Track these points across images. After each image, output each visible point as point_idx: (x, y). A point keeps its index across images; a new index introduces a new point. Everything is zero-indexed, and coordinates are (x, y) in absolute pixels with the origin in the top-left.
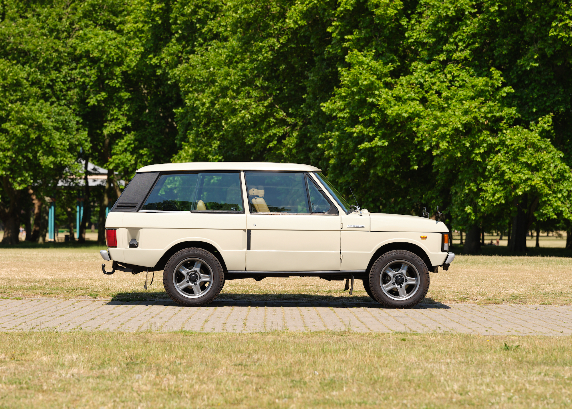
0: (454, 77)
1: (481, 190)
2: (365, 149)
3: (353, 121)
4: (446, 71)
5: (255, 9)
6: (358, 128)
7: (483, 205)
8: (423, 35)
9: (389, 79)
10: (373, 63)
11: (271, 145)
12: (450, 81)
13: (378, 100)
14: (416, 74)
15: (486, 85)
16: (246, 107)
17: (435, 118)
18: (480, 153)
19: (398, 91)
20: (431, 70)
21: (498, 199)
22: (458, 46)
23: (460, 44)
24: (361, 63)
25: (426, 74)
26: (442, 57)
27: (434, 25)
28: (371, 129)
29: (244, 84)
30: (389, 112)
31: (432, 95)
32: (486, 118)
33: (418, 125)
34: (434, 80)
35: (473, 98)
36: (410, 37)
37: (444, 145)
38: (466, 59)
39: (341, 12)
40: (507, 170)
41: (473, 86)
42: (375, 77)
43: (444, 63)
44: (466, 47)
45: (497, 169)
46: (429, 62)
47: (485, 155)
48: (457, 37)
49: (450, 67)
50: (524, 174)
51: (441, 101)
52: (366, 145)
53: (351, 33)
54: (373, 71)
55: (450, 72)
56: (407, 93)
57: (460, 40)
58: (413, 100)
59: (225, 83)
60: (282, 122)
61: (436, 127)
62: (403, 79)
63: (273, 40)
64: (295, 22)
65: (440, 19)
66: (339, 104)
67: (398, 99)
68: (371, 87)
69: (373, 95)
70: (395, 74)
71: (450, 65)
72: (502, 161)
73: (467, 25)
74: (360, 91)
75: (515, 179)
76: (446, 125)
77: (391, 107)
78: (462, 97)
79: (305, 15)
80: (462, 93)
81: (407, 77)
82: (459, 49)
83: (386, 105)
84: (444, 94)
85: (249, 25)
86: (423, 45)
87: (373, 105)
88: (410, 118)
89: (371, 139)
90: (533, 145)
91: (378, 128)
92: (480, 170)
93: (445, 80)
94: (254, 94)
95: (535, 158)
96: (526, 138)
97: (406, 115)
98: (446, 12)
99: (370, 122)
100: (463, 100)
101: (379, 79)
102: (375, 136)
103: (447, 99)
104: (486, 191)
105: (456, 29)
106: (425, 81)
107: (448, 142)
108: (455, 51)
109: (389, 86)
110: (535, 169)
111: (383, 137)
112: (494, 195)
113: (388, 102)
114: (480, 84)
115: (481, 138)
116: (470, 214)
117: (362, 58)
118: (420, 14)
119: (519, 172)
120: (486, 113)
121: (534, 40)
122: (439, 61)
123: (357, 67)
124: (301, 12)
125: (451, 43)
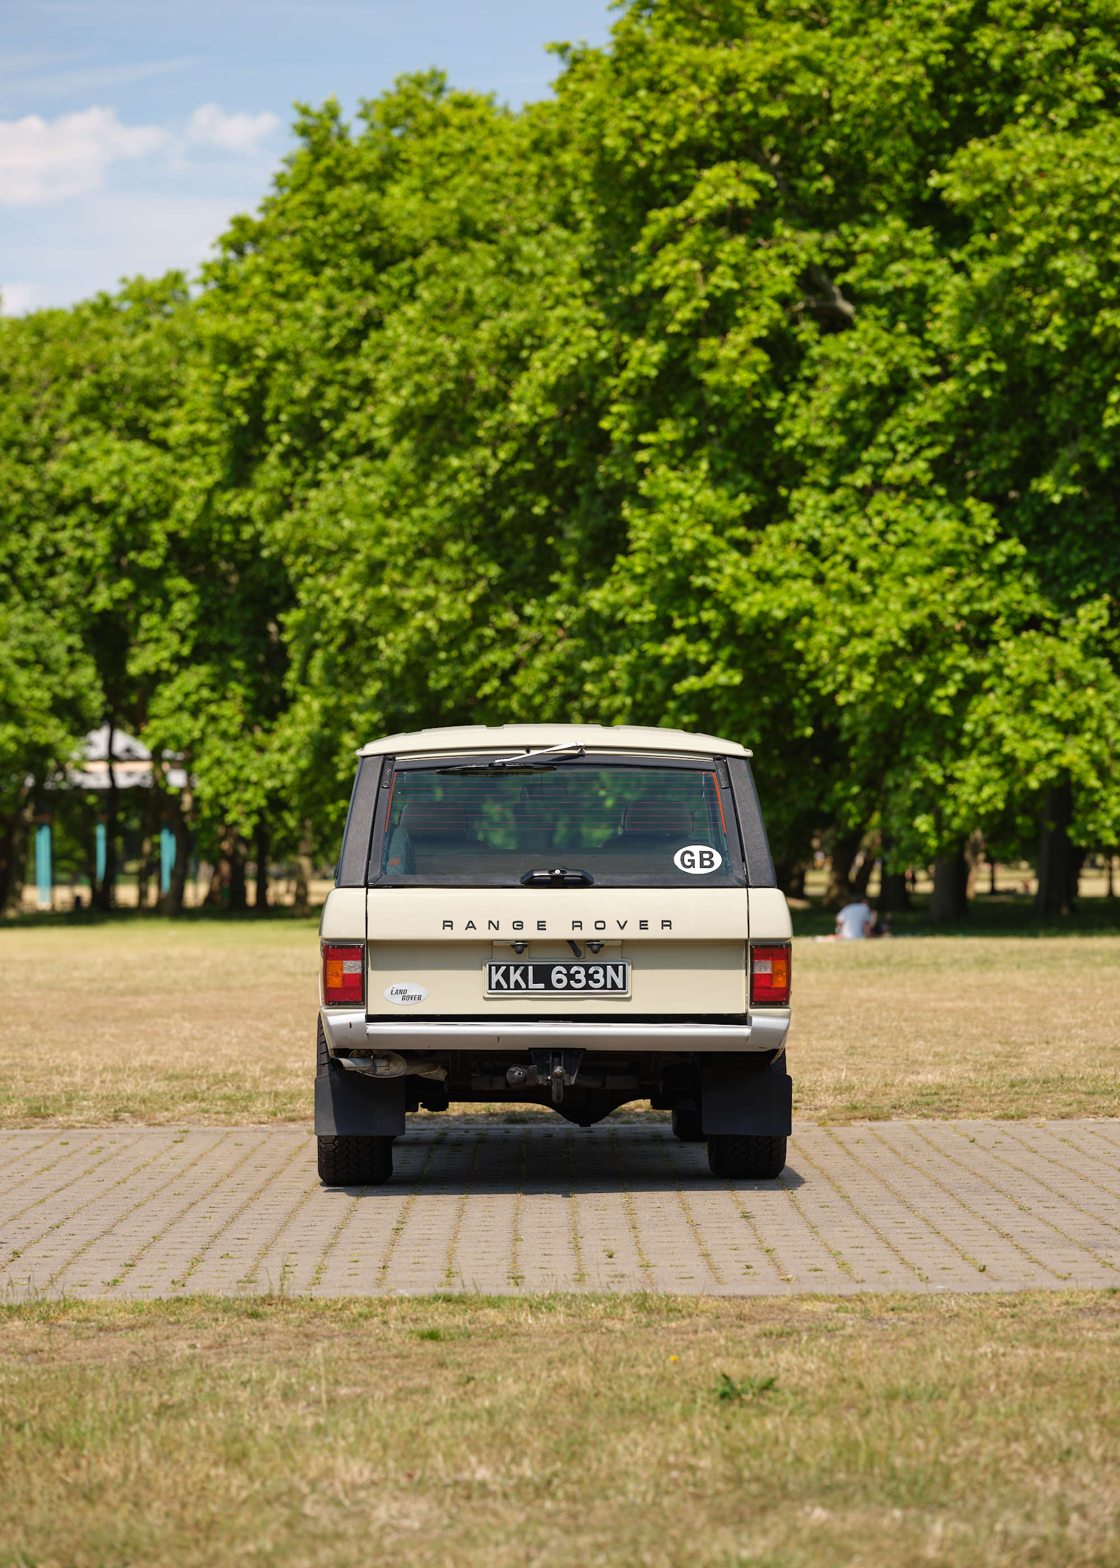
0: (888, 523)
1: (950, 779)
2: (691, 694)
3: (663, 629)
4: (870, 510)
5: (440, 383)
6: (672, 648)
7: (955, 814)
8: (816, 429)
9: (740, 532)
10: (707, 497)
11: (487, 689)
12: (882, 534)
13: (716, 581)
14: (801, 520)
15: (959, 538)
16: (427, 604)
17: (843, 621)
18: (947, 697)
19: (763, 557)
20: (837, 509)
21: (990, 799)
22: (895, 452)
23: (901, 447)
24: (677, 498)
25: (825, 517)
26: (861, 478)
27: (842, 405)
28: (704, 647)
29: (420, 554)
30: (741, 607)
31: (834, 566)
32: (960, 617)
33: (809, 634)
34: (843, 532)
35: (929, 571)
36: (787, 434)
37: (863, 681)
38: (914, 480)
39: (631, 382)
40: (1009, 733)
41: (933, 542)
42: (709, 528)
43: (865, 494)
44: (916, 454)
45: (989, 728)
46: (830, 490)
47: (961, 701)
48: (893, 430)
49: (879, 500)
50: (1046, 741)
51: (856, 579)
52: (691, 683)
53: (654, 429)
54: (706, 516)
55: (879, 513)
56: (782, 562)
57: (902, 439)
58: (796, 577)
59: (379, 553)
60: (507, 637)
61: (845, 641)
62: (774, 532)
63: (485, 452)
64: (532, 410)
65: (853, 392)
66: (631, 591)
67: (764, 576)
68: (702, 551)
69: (705, 570)
70: (757, 520)
71: (880, 496)
72: (996, 713)
73: (917, 403)
74: (673, 564)
75: (1023, 752)
76: (868, 634)
77: (746, 595)
78: (905, 569)
79: (553, 393)
80: (905, 559)
81: (784, 527)
82: (899, 458)
83: (735, 592)
84: (864, 563)
85: (429, 419)
86: (817, 452)
87: (705, 593)
88: (792, 620)
89: (703, 670)
90: (1068, 674)
91: (717, 645)
92: (950, 735)
93: (869, 530)
94: (445, 574)
95: (1071, 703)
96: (1052, 660)
97: (779, 614)
98: (867, 376)
99: (701, 631)
100: (905, 575)
101: (718, 532)
102: (710, 664)
103: (870, 575)
104: (961, 781)
105: (890, 412)
106: (824, 535)
107: (872, 674)
108: (888, 463)
109: (744, 547)
110: (1070, 728)
111: (731, 663)
112: (979, 789)
113: (738, 583)
114: (945, 538)
115: (949, 661)
116: (926, 834)
117: (677, 486)
118: (811, 382)
119: (1035, 736)
120: (957, 604)
121: (1069, 433)
122: (855, 488)
123: (666, 506)
124: (543, 386)
125: (880, 446)
